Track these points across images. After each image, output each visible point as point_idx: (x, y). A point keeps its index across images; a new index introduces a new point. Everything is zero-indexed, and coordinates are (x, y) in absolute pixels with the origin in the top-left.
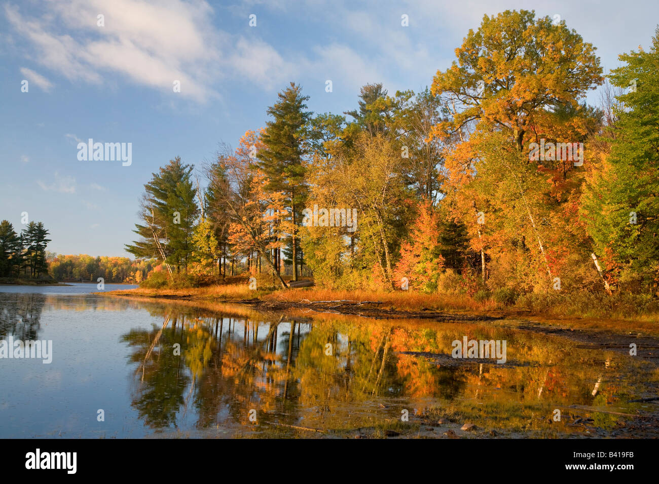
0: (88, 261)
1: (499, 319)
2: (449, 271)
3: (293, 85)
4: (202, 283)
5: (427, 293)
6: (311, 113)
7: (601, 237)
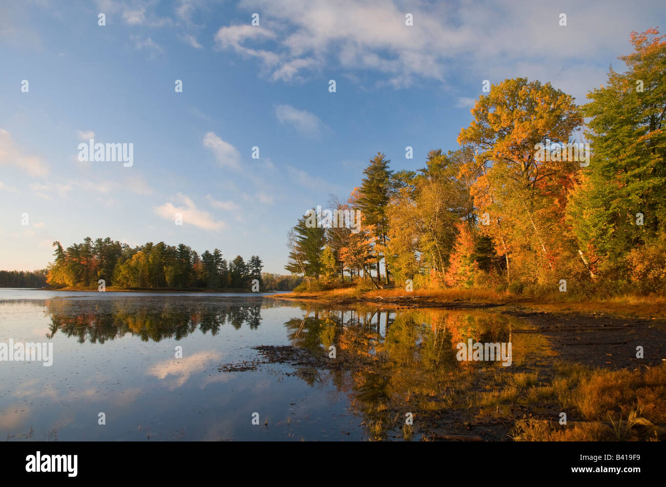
0: (296, 278)
1: (501, 305)
2: (481, 272)
3: (379, 154)
4: (328, 288)
5: (466, 288)
6: (392, 171)
7: (584, 236)
